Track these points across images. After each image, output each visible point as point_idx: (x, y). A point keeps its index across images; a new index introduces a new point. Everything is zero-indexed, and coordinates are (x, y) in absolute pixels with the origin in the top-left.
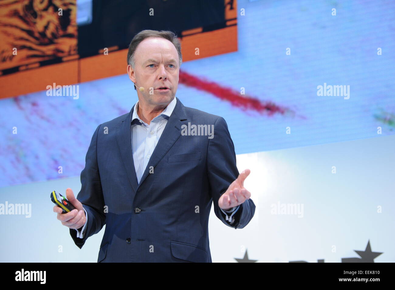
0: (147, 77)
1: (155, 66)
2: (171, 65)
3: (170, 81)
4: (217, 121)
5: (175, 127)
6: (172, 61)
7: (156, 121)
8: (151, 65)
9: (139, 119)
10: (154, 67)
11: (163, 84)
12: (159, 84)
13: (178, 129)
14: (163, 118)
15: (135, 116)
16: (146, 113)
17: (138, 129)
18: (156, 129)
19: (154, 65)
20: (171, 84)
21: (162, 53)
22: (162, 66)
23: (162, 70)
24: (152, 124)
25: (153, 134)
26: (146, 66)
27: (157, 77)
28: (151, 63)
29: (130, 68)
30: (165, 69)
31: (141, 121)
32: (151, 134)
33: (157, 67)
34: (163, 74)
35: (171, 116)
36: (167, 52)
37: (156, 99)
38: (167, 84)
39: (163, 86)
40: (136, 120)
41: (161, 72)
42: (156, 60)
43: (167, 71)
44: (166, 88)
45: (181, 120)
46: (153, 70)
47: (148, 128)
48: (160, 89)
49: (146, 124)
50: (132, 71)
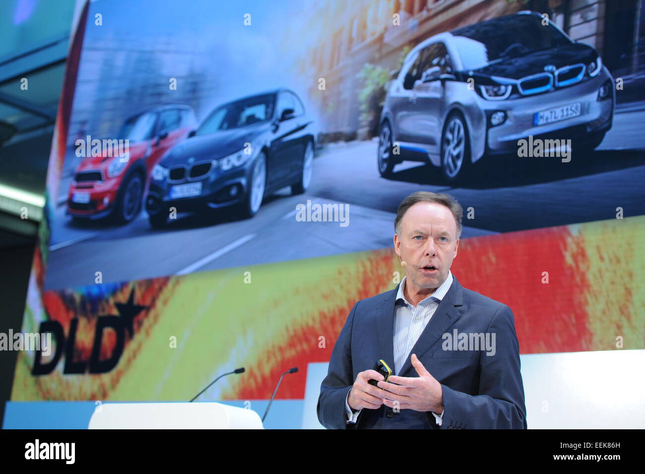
0: (412, 252)
1: (423, 239)
2: (443, 239)
3: (439, 258)
4: (499, 311)
5: (447, 314)
6: (444, 233)
7: (424, 305)
8: (418, 237)
9: (404, 299)
10: (421, 240)
11: (430, 261)
12: (425, 262)
13: (449, 317)
14: (433, 301)
15: (400, 295)
16: (412, 294)
17: (403, 312)
18: (423, 314)
19: (421, 237)
20: (440, 263)
21: (432, 224)
22: (431, 240)
23: (430, 245)
24: (419, 307)
25: (419, 319)
26: (412, 237)
27: (424, 252)
28: (418, 235)
29: (397, 238)
30: (435, 242)
31: (406, 302)
32: (416, 320)
33: (426, 240)
34: (430, 250)
35: (443, 299)
36: (439, 222)
37: (422, 281)
38: (435, 262)
39: (430, 265)
40: (401, 300)
41: (429, 246)
42: (424, 232)
43: (437, 246)
44: (433, 268)
45: (455, 306)
46: (420, 244)
47: (414, 311)
48: (426, 268)
49: (412, 306)
50: (398, 242)
